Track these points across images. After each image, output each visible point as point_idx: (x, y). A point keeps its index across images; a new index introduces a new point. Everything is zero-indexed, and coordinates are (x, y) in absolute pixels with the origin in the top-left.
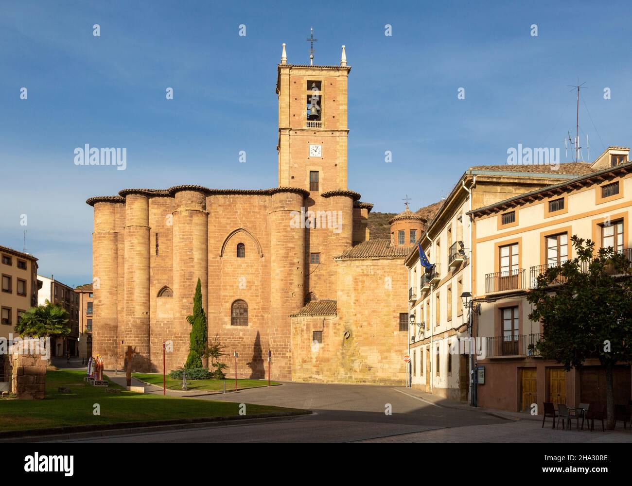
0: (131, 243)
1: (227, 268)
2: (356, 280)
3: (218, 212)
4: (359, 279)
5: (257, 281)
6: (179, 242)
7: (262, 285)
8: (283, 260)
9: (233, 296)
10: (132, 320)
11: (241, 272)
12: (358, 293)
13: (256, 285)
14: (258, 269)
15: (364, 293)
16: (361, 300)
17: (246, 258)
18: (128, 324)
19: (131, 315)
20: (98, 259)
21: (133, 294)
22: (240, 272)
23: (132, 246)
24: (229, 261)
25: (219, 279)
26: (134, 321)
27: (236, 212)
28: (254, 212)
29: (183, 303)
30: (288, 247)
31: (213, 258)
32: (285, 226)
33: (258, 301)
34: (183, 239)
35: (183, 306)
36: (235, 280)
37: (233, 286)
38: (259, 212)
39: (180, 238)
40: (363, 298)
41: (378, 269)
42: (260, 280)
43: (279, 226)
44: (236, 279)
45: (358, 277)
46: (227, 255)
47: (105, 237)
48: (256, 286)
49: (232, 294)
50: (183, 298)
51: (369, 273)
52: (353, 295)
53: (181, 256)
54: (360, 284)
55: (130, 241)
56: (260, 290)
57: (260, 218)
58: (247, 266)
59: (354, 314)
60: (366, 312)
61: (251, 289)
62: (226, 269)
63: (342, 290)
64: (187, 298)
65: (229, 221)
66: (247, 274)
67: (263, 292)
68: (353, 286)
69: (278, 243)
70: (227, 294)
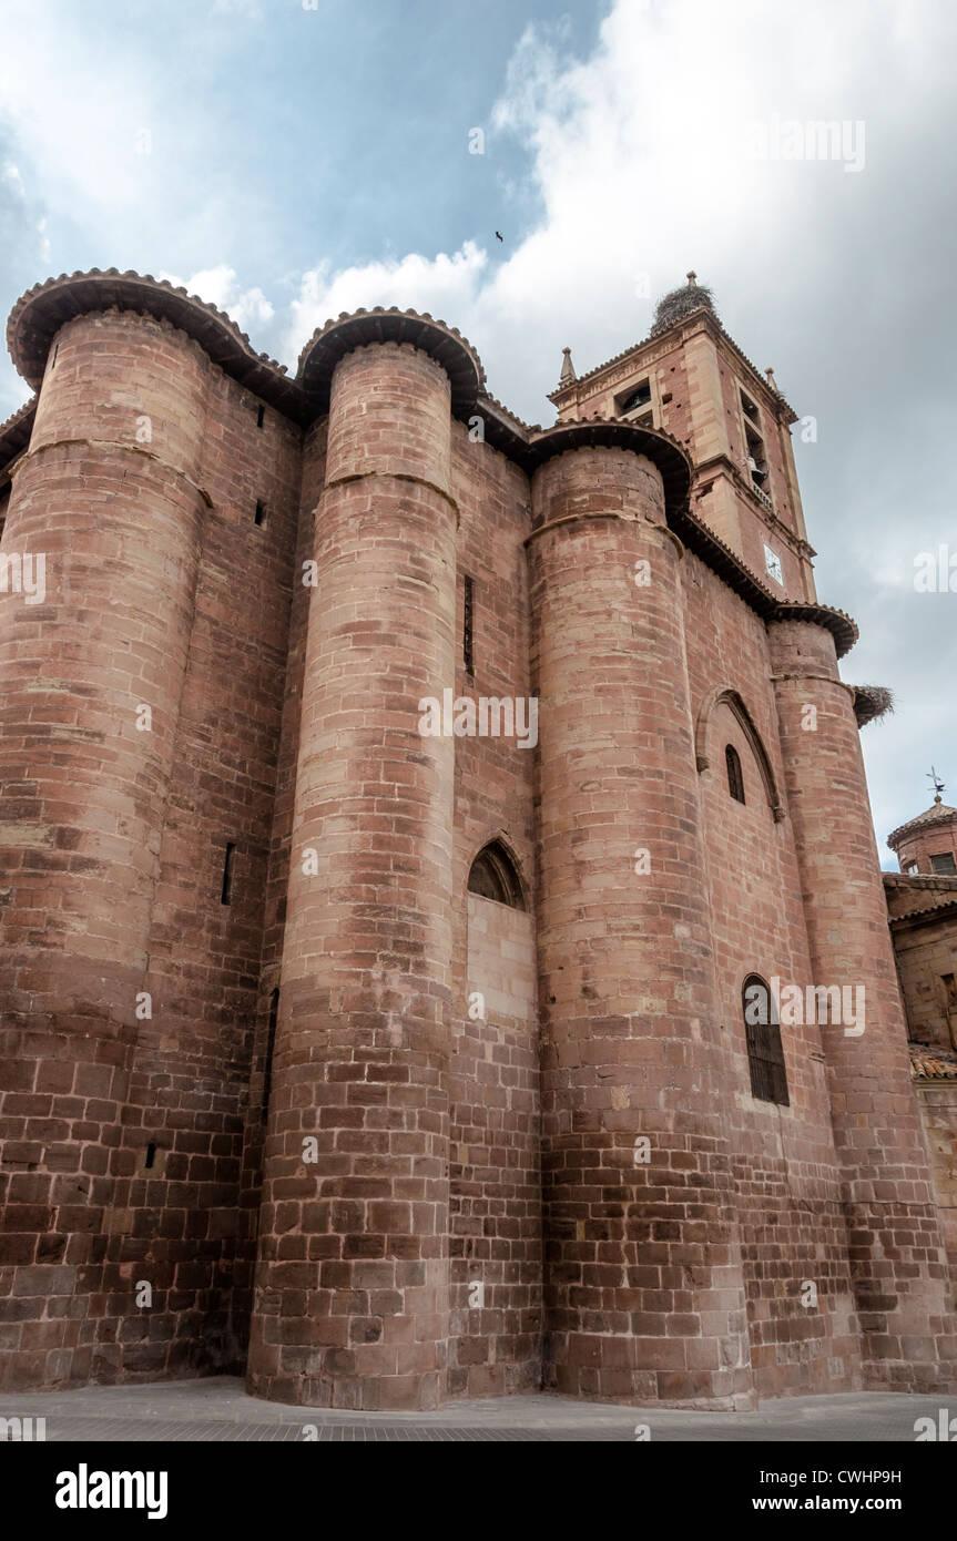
0: (413, 560)
1: (717, 830)
5: (782, 913)
6: (636, 647)
7: (792, 932)
9: (742, 956)
10: (408, 997)
11: (746, 859)
13: (781, 925)
14: (775, 862)
18: (380, 1022)
19: (405, 965)
20: (92, 581)
21: (419, 834)
22: (743, 857)
23: (419, 576)
24: (715, 799)
26: (422, 1009)
27: (714, 630)
29: (676, 945)
34: (653, 636)
35: (679, 957)
36: (737, 886)
37: (735, 911)
39: (637, 630)
44: (738, 881)
46: (710, 776)
47: (158, 488)
48: (781, 932)
49: (737, 945)
50: (676, 913)
53: (648, 707)
55: (410, 547)
56: (791, 954)
58: (755, 841)
61: (773, 940)
62: (714, 832)
64: (690, 918)
70: (726, 941)
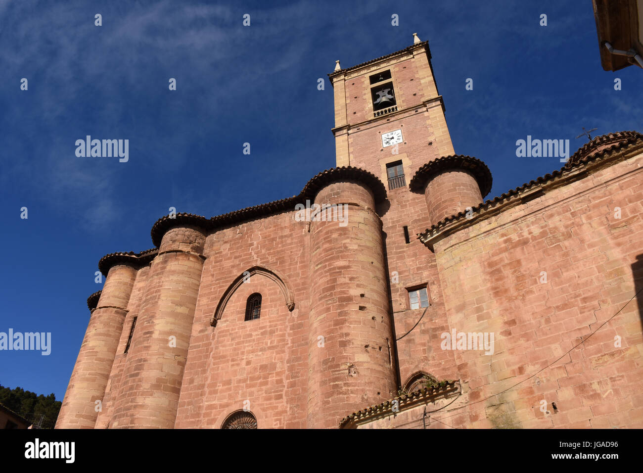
1: (223, 346)
2: (493, 270)
3: (221, 252)
4: (501, 260)
5: (282, 362)
7: (291, 369)
8: (325, 297)
9: (227, 405)
11: (250, 348)
12: (510, 299)
13: (278, 370)
14: (283, 335)
15: (531, 292)
16: (527, 317)
17: (261, 318)
22: (247, 349)
24: (228, 330)
25: (204, 371)
27: (252, 244)
28: (282, 237)
30: (334, 268)
31: (201, 331)
32: (327, 233)
33: (279, 409)
36: (236, 368)
37: (229, 382)
38: (291, 235)
40: (529, 311)
41: (552, 216)
42: (287, 358)
43: (319, 238)
44: (238, 365)
45: (496, 258)
46: (227, 321)
48: (278, 374)
49: (225, 401)
51: (526, 234)
52: (495, 309)
54: (507, 272)
56: (286, 382)
57: (291, 244)
58: (262, 334)
59: (516, 367)
60: (557, 351)
61: (266, 383)
62: (221, 348)
63: (461, 308)
65: (237, 262)
66: (261, 350)
67: (292, 385)
68: (489, 285)
69: (316, 268)
70: (214, 402)
